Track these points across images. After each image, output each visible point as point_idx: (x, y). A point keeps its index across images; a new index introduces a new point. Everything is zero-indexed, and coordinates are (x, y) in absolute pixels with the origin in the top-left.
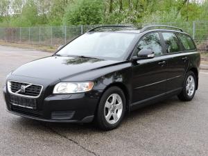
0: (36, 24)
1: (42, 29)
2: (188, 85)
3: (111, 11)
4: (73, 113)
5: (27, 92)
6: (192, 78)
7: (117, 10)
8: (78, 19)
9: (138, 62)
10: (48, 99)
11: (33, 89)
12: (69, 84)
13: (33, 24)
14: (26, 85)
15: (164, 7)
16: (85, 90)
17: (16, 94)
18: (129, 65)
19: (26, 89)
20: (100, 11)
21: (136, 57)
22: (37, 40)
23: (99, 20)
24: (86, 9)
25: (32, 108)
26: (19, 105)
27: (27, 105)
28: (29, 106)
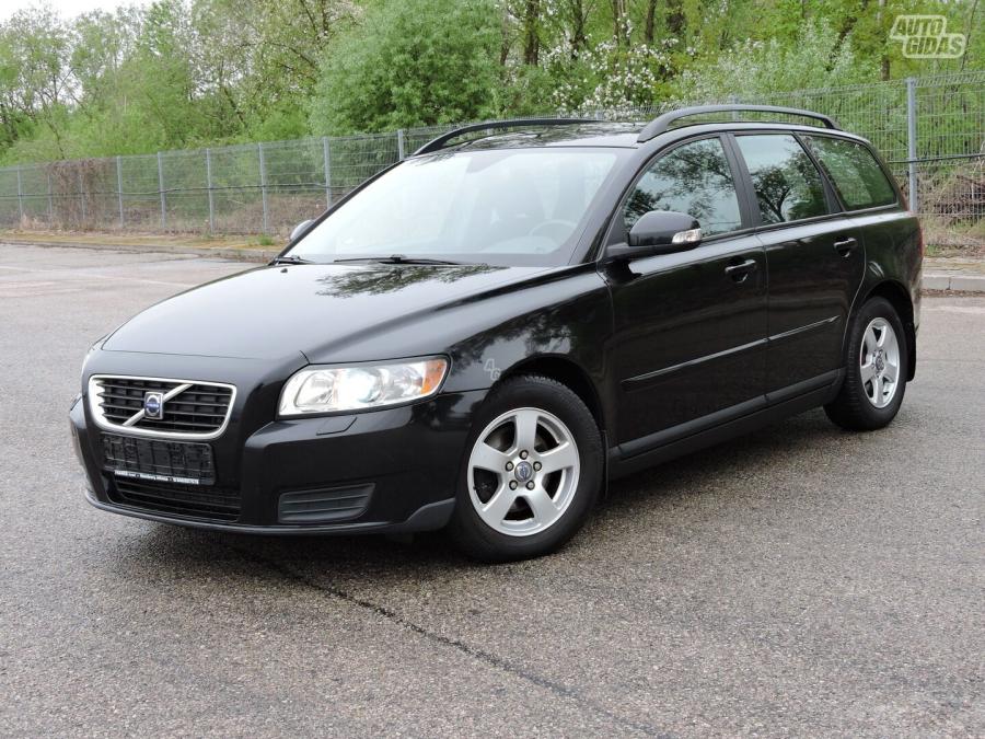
0: (190, 137)
1: (218, 158)
2: (870, 359)
3: (531, 55)
4: (368, 493)
5: (172, 416)
6: (886, 330)
7: (561, 48)
8: (384, 104)
9: (636, 267)
10: (260, 440)
11: (196, 405)
12: (344, 372)
13: (177, 135)
14: (165, 387)
15: (775, 23)
16: (412, 393)
17: (127, 428)
18: (595, 281)
19: (167, 405)
20: (481, 59)
21: (623, 246)
22: (201, 212)
23: (479, 98)
24: (415, 55)
25: (197, 482)
26: (142, 476)
27: (174, 473)
28: (185, 474)
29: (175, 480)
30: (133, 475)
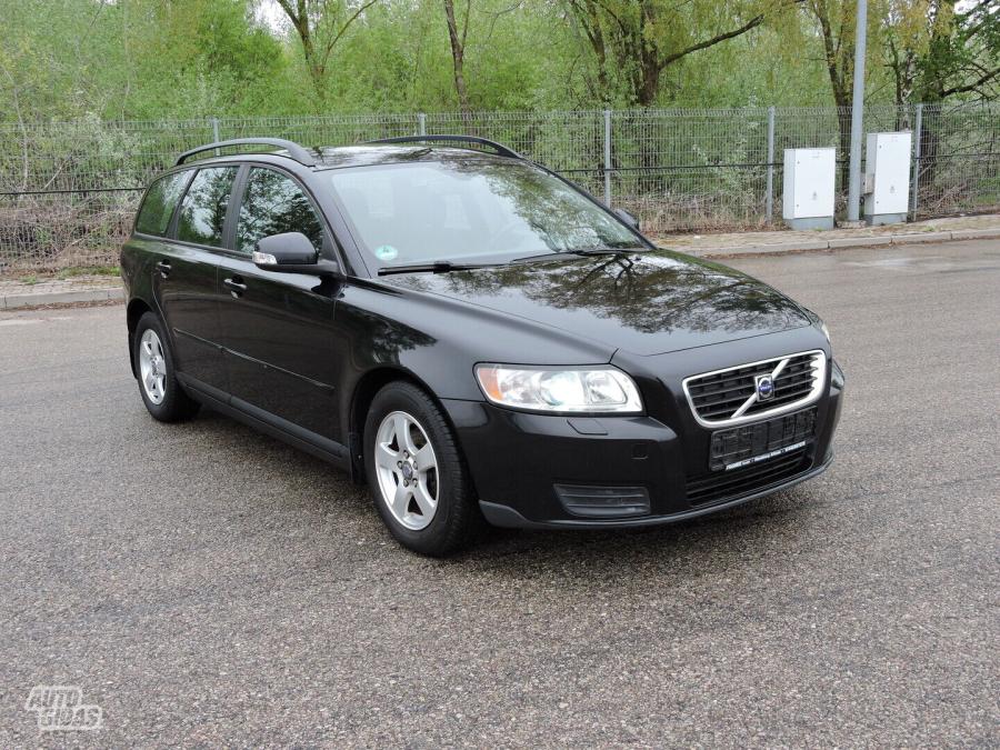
5: (782, 391)
11: (794, 376)
14: (771, 367)
17: (740, 419)
25: (803, 443)
26: (757, 459)
27: (783, 445)
28: (793, 442)
29: (787, 449)
30: (747, 462)
